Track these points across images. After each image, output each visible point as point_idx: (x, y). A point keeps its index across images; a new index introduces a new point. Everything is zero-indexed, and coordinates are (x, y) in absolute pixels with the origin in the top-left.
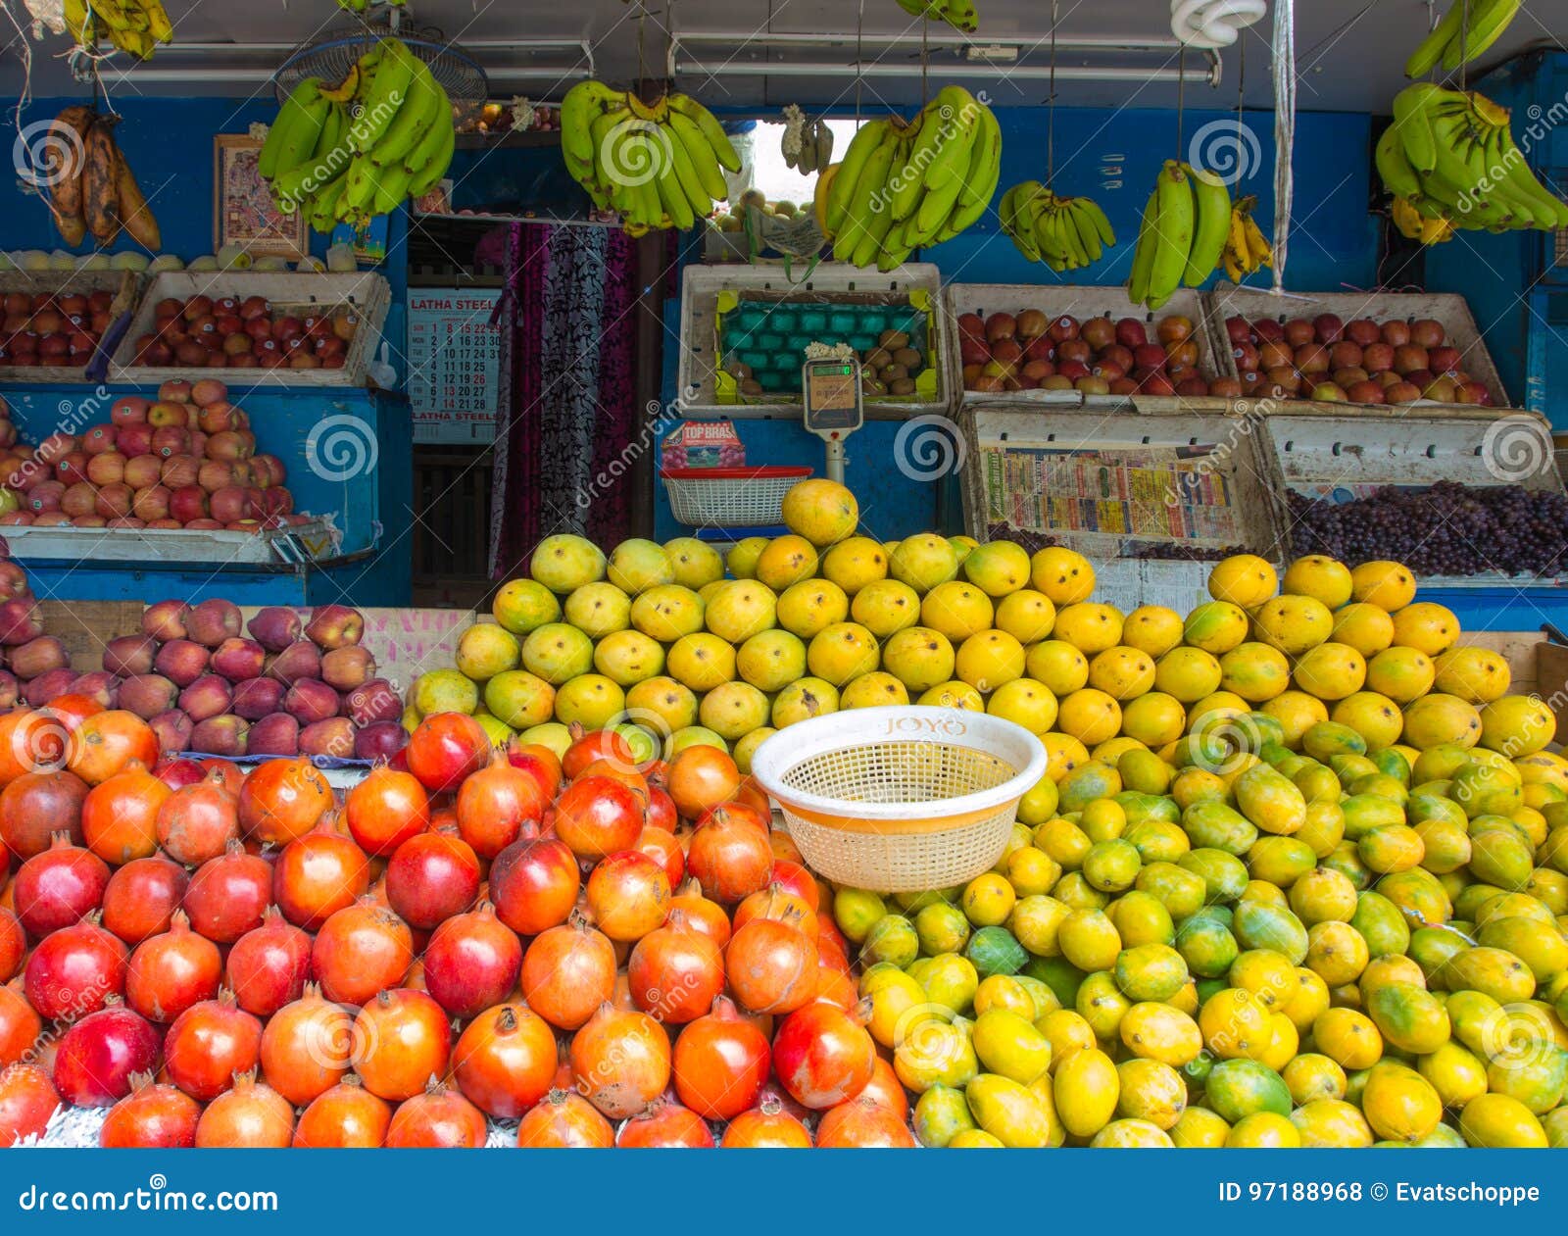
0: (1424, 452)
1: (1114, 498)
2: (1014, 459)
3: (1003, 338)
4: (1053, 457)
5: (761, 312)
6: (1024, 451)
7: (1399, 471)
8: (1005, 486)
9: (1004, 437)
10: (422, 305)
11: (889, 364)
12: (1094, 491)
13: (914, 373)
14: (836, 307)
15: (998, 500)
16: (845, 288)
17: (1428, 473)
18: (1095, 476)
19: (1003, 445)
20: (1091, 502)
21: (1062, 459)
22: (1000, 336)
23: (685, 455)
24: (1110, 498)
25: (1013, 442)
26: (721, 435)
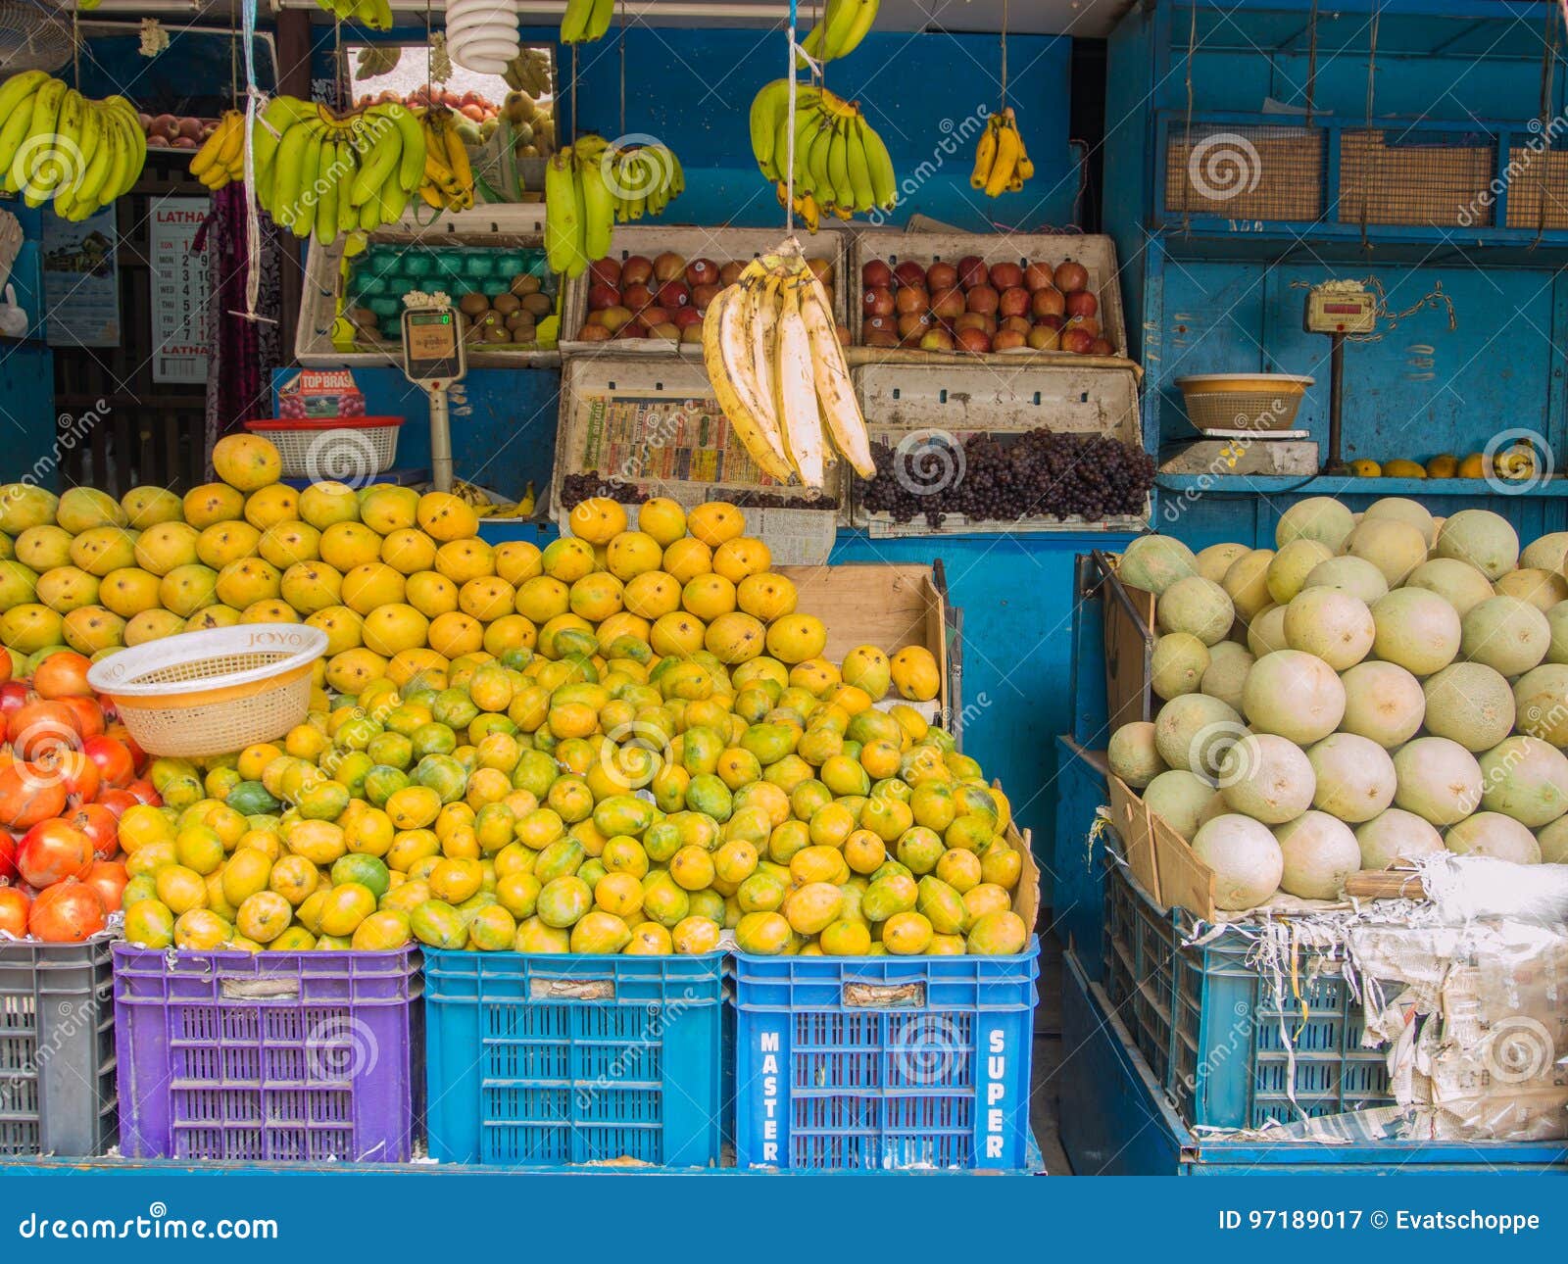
0: (1031, 398)
1: (711, 447)
2: (617, 408)
3: (636, 283)
4: (658, 406)
5: (392, 255)
6: (630, 400)
7: (1002, 418)
8: (604, 434)
9: (612, 386)
10: (170, 217)
11: (515, 309)
12: (692, 440)
13: (538, 319)
14: (472, 250)
15: (594, 450)
16: (487, 229)
17: (1032, 418)
18: (696, 424)
19: (611, 394)
20: (687, 451)
21: (667, 409)
22: (632, 280)
23: (303, 405)
24: (707, 447)
25: (622, 391)
26: (341, 383)
